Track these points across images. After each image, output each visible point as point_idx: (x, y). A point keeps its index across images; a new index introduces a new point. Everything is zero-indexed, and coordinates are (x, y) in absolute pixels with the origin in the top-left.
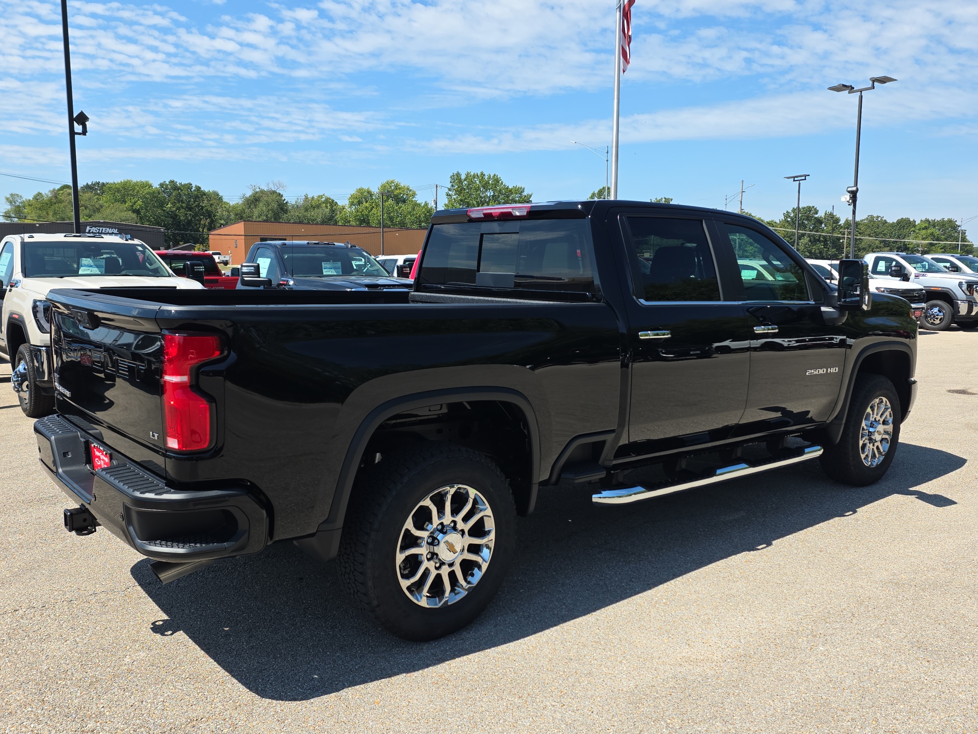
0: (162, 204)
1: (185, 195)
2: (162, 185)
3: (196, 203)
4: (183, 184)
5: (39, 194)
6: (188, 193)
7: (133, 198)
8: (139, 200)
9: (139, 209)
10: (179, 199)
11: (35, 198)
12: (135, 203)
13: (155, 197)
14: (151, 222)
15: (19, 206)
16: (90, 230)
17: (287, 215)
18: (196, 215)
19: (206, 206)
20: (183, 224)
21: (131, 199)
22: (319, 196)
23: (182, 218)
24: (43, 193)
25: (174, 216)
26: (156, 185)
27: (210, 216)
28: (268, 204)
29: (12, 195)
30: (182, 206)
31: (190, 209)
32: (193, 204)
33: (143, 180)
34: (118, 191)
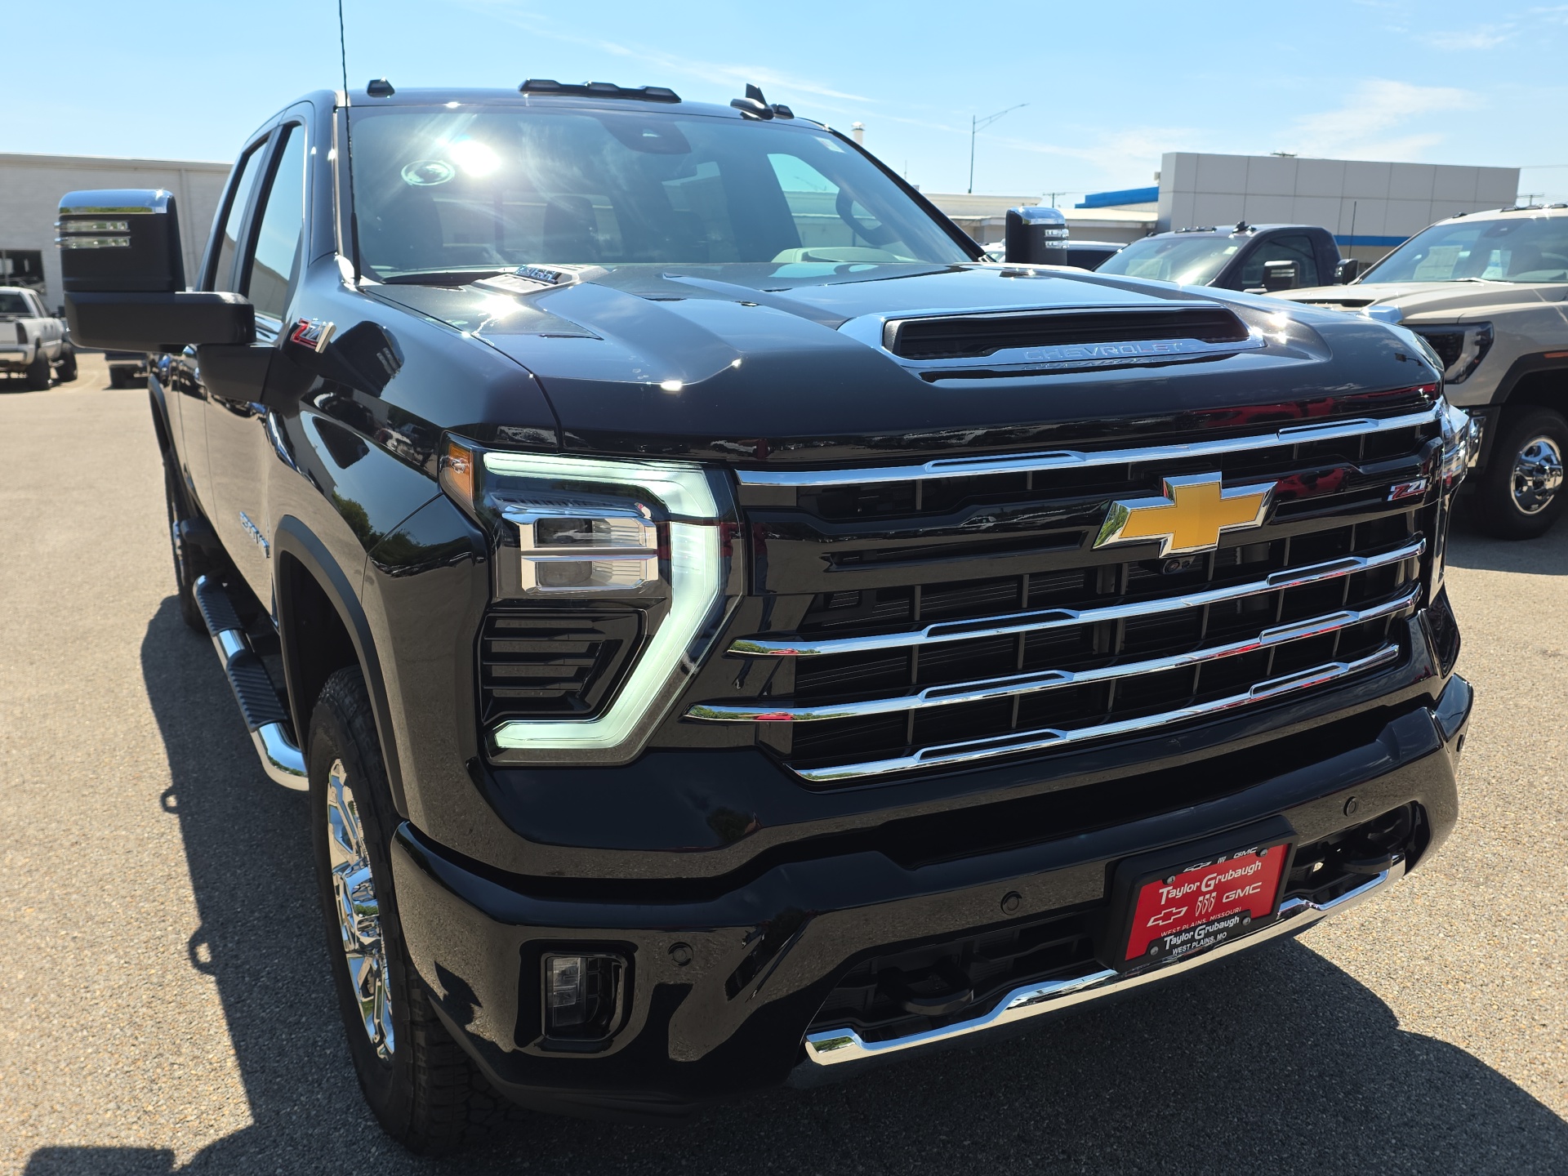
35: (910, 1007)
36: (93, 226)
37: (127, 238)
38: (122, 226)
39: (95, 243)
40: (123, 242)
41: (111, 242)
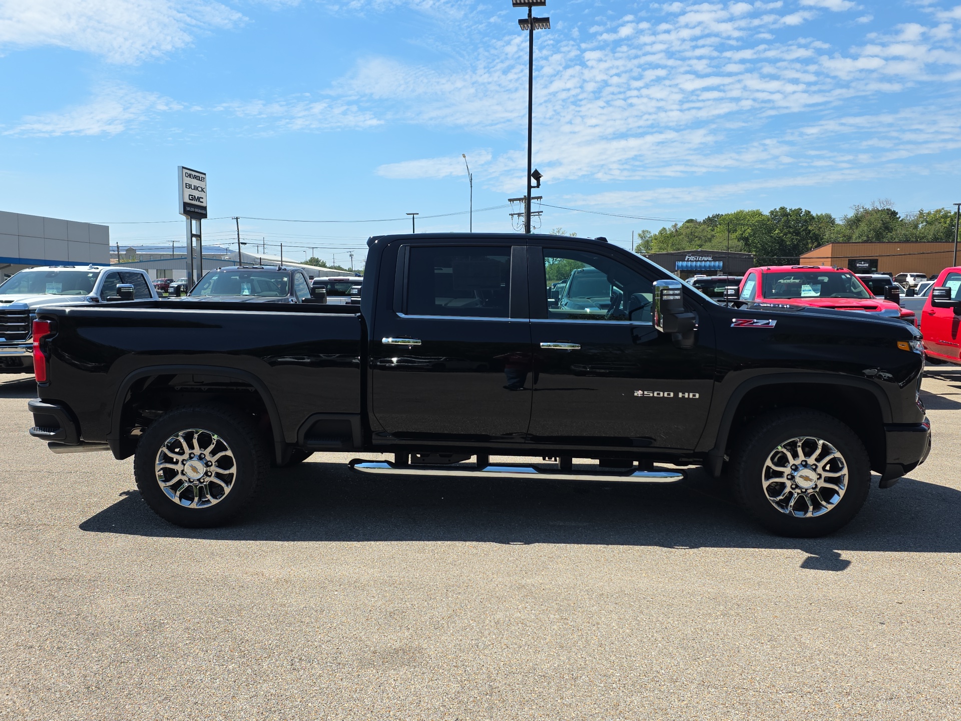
0: (770, 230)
1: (793, 220)
2: (772, 213)
3: (804, 227)
4: (793, 209)
5: (664, 229)
6: (797, 219)
7: (744, 227)
8: (748, 228)
9: (747, 237)
10: (787, 224)
11: (661, 233)
12: (745, 231)
13: (764, 224)
14: (758, 248)
15: (647, 241)
16: (688, 259)
17: (891, 234)
18: (803, 239)
19: (813, 230)
20: (789, 249)
21: (741, 228)
22: (937, 211)
23: (788, 243)
24: (667, 228)
25: (781, 242)
26: (766, 212)
27: (817, 240)
28: (870, 223)
29: (643, 232)
30: (789, 231)
31: (798, 234)
32: (800, 229)
33: (755, 210)
34: (731, 221)
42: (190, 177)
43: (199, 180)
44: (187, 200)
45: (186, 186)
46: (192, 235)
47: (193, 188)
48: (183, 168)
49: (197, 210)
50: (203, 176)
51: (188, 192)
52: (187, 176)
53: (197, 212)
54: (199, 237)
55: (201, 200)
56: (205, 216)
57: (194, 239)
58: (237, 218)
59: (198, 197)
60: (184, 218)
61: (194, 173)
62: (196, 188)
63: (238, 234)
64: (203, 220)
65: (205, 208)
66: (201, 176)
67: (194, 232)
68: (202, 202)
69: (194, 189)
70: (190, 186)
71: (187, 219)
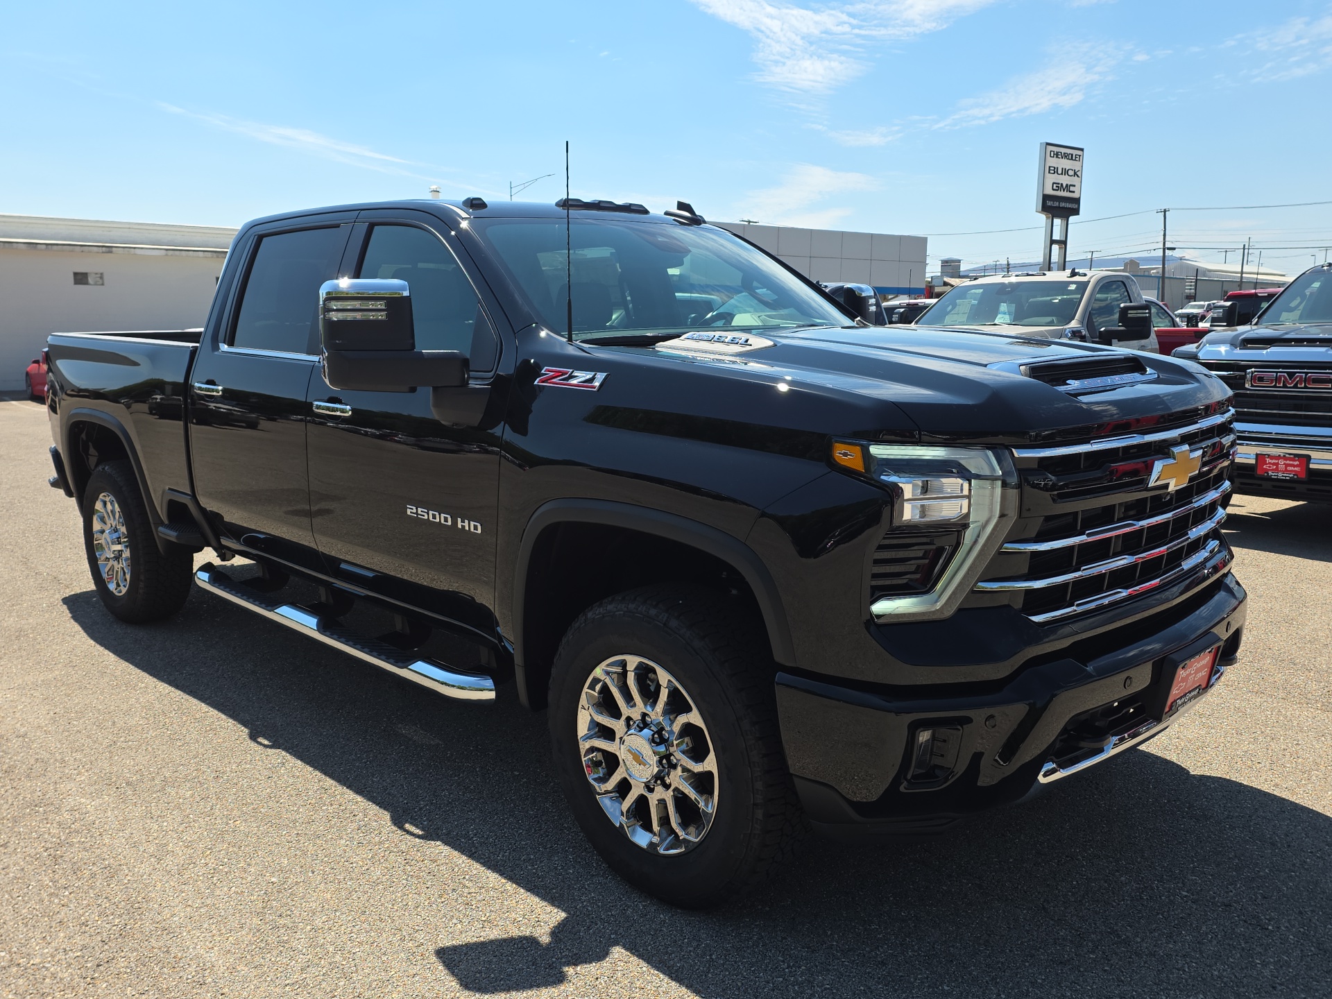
35: (1083, 744)
36: (357, 304)
37: (384, 313)
38: (380, 305)
39: (358, 316)
40: (381, 316)
41: (371, 316)
42: (1057, 157)
43: (1072, 159)
44: (1049, 191)
45: (1049, 170)
46: (1053, 242)
47: (1060, 172)
48: (1048, 144)
49: (1062, 205)
50: (1079, 153)
51: (1051, 179)
52: (1052, 155)
53: (1063, 208)
54: (1063, 243)
55: (1072, 189)
56: (1076, 212)
57: (1055, 248)
58: (1165, 211)
59: (1067, 185)
60: (1043, 217)
61: (1063, 150)
62: (1065, 172)
63: (1165, 235)
64: (1072, 219)
65: (1077, 201)
66: (1075, 152)
67: (1056, 237)
68: (1074, 192)
69: (1062, 174)
70: (1055, 171)
71: (1047, 218)
